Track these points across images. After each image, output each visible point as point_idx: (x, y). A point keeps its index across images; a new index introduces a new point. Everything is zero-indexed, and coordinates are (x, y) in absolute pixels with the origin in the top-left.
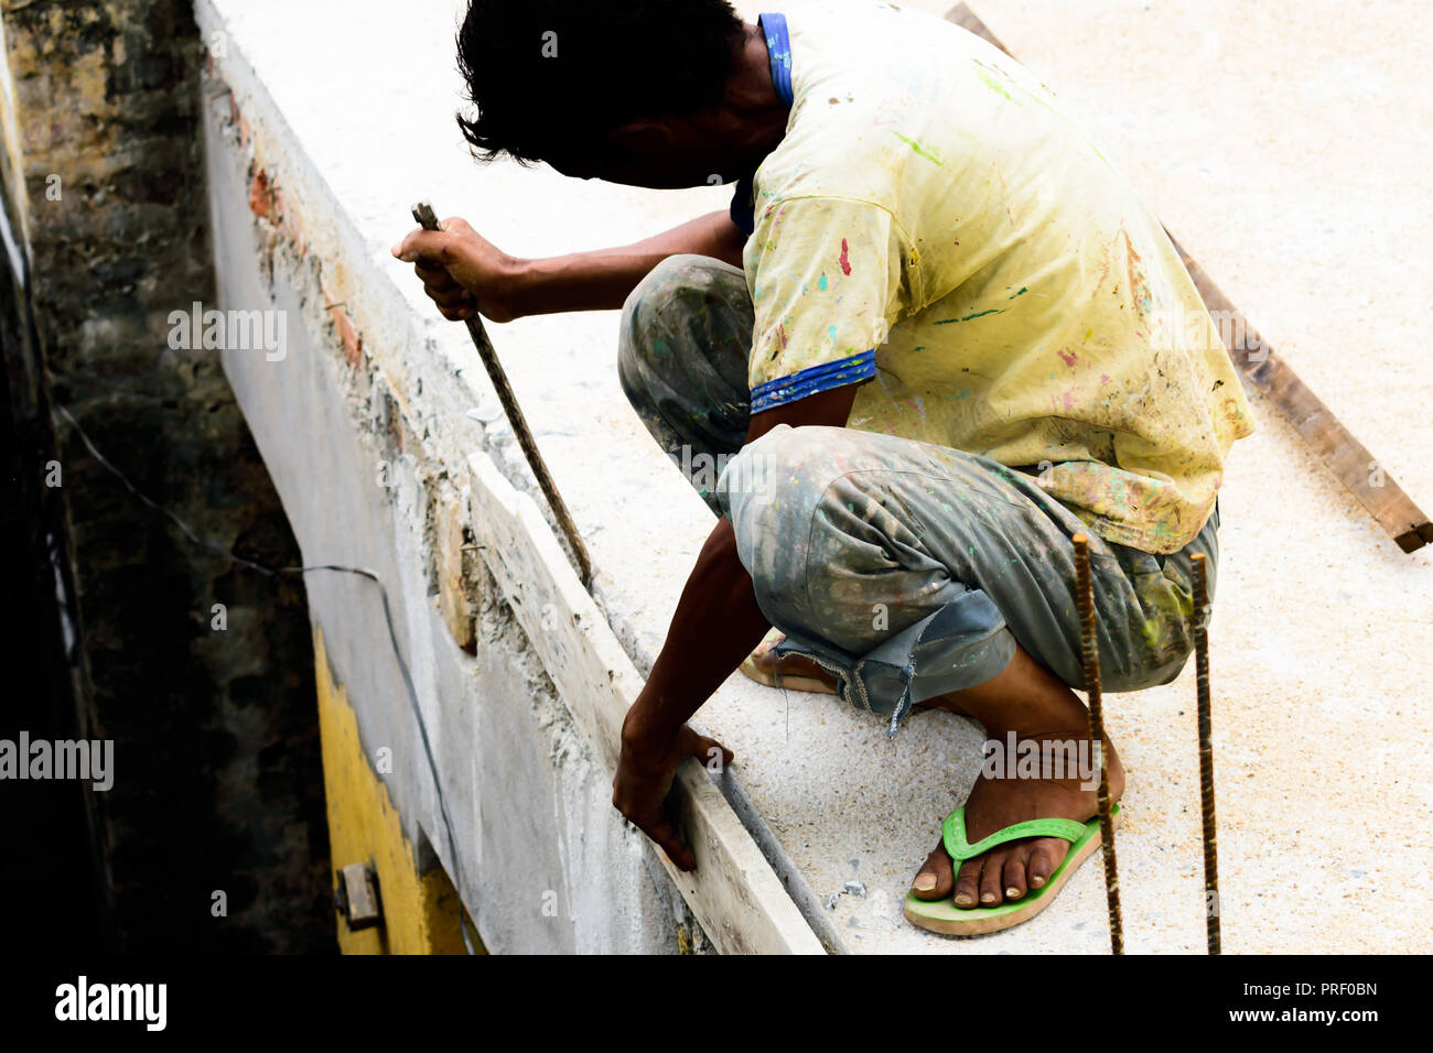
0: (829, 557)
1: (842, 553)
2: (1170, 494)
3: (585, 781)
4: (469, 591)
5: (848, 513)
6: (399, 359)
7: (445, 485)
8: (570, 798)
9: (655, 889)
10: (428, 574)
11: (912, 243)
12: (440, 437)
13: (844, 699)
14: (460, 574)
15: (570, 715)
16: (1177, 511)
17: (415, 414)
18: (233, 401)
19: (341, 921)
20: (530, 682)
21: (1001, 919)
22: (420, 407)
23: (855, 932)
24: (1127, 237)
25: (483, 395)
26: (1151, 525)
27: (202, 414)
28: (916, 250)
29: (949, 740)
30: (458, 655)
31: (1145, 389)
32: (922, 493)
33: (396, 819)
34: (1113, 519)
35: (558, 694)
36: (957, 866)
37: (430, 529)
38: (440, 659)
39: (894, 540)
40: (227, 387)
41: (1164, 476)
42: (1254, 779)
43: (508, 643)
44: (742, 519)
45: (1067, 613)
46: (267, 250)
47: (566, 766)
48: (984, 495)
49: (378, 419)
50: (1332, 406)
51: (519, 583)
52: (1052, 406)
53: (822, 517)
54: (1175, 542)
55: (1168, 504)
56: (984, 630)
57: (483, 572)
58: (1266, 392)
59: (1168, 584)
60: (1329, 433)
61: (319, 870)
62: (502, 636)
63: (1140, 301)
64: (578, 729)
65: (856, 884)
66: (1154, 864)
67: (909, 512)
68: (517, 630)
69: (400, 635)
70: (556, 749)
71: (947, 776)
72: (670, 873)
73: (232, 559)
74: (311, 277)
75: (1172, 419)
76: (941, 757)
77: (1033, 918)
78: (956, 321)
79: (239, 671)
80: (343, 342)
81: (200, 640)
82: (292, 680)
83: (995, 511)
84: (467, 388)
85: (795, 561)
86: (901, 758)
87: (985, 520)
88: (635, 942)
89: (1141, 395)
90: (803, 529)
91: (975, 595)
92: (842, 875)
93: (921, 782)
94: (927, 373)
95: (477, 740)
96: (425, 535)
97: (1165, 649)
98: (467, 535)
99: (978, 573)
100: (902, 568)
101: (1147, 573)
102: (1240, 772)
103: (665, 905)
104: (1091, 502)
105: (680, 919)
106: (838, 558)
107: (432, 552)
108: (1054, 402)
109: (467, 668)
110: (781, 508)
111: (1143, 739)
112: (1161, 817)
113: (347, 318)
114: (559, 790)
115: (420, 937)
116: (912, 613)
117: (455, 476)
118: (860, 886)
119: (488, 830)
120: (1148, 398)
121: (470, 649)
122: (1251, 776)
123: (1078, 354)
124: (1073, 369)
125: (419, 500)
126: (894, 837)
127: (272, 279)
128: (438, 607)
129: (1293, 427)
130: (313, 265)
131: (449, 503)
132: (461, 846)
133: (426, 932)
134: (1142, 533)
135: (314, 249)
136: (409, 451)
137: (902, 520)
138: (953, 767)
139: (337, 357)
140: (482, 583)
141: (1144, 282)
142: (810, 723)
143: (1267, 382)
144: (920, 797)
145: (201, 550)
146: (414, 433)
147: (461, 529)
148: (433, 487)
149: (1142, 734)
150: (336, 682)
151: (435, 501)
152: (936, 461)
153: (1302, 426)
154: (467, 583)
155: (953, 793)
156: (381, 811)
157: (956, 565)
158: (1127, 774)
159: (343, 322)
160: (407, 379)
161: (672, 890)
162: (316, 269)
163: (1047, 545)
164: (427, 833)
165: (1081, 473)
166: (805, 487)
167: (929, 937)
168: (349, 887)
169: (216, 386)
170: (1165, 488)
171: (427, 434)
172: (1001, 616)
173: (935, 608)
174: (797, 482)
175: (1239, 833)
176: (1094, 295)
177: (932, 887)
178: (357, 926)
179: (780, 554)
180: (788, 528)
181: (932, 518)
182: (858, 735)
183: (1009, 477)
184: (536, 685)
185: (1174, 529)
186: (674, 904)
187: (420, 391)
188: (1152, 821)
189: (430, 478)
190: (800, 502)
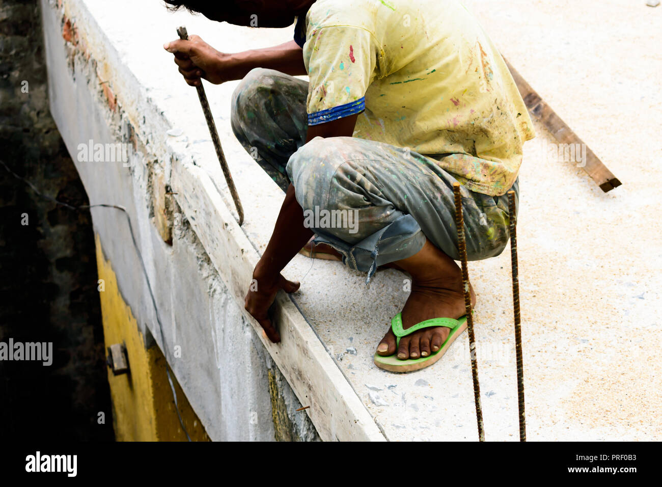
0: (338, 200)
1: (345, 198)
2: (501, 168)
3: (224, 303)
4: (169, 216)
5: (348, 180)
6: (134, 108)
7: (156, 166)
8: (217, 311)
9: (258, 353)
10: (149, 207)
11: (381, 47)
12: (154, 143)
13: (345, 264)
14: (164, 207)
15: (217, 272)
16: (505, 176)
17: (142, 133)
18: (56, 128)
19: (110, 371)
20: (197, 257)
21: (419, 364)
22: (144, 129)
23: (351, 371)
24: (480, 45)
25: (174, 123)
26: (492, 183)
27: (41, 134)
28: (383, 50)
29: (394, 281)
30: (163, 245)
31: (491, 115)
32: (382, 170)
33: (136, 322)
34: (475, 181)
35: (211, 262)
36: (398, 340)
37: (150, 186)
38: (156, 247)
39: (369, 192)
40: (53, 122)
41: (499, 159)
42: (536, 298)
43: (187, 239)
44: (298, 181)
45: (451, 225)
46: (71, 57)
47: (215, 296)
48: (412, 171)
49: (125, 135)
50: (570, 125)
51: (195, 210)
52: (448, 125)
53: (335, 181)
54: (503, 190)
55: (501, 173)
56: (411, 233)
57: (175, 206)
58: (539, 118)
59: (499, 211)
60: (569, 137)
61: (99, 348)
62: (184, 236)
63: (487, 75)
64: (221, 279)
65: (352, 349)
66: (490, 338)
67: (376, 179)
68: (191, 233)
69: (136, 237)
70: (210, 288)
71: (393, 298)
72: (265, 344)
73: (56, 202)
74: (92, 69)
75: (502, 130)
76: (390, 289)
77: (434, 363)
78: (401, 83)
79: (60, 255)
80: (108, 100)
81: (42, 241)
82: (85, 259)
83: (417, 178)
84: (166, 120)
85: (323, 202)
86: (372, 290)
87: (412, 182)
88: (248, 378)
89: (489, 119)
90: (326, 187)
91: (407, 217)
92: (345, 344)
93: (381, 301)
94: (386, 107)
95: (173, 284)
96: (147, 189)
97: (497, 240)
98: (168, 189)
99: (409, 208)
100: (373, 205)
101: (490, 206)
102: (529, 294)
103: (262, 360)
104: (465, 173)
105: (269, 367)
106: (343, 201)
107: (151, 198)
108: (448, 122)
109: (168, 251)
110: (316, 177)
111: (484, 280)
112: (493, 316)
113: (110, 89)
114: (212, 307)
115: (147, 377)
116: (378, 225)
117: (161, 161)
118: (354, 350)
119: (178, 327)
120: (492, 120)
121: (169, 242)
122: (534, 296)
123: (460, 100)
124: (457, 107)
125: (144, 173)
126: (369, 327)
127: (74, 71)
128: (154, 223)
129: (552, 135)
130: (93, 64)
131: (159, 174)
132: (166, 335)
133: (150, 375)
134: (488, 187)
135: (93, 56)
136: (140, 150)
137: (373, 183)
138: (396, 294)
139: (105, 106)
140: (175, 211)
141: (489, 66)
142: (329, 275)
143: (540, 114)
144: (381, 308)
145: (42, 199)
146: (142, 142)
147: (165, 186)
148: (151, 167)
149: (484, 278)
150: (106, 259)
151: (152, 173)
152: (389, 154)
153: (556, 134)
154: (168, 211)
155: (396, 306)
156: (128, 319)
157: (398, 203)
158: (477, 297)
159: (107, 90)
160: (138, 116)
161: (265, 353)
162: (95, 66)
163: (441, 194)
164: (150, 329)
165: (460, 159)
166: (328, 167)
167: (386, 373)
168: (113, 355)
169: (48, 121)
170: (499, 166)
171: (148, 142)
172: (419, 226)
173: (389, 223)
174: (324, 165)
175: (529, 323)
176: (467, 72)
177: (386, 350)
178: (117, 373)
179: (316, 198)
180: (319, 186)
181: (387, 181)
182: (352, 279)
183: (425, 161)
184: (200, 258)
185: (503, 184)
186: (267, 360)
187: (144, 122)
188: (489, 318)
189: (150, 163)
190: (325, 174)
